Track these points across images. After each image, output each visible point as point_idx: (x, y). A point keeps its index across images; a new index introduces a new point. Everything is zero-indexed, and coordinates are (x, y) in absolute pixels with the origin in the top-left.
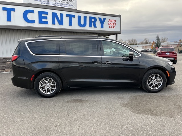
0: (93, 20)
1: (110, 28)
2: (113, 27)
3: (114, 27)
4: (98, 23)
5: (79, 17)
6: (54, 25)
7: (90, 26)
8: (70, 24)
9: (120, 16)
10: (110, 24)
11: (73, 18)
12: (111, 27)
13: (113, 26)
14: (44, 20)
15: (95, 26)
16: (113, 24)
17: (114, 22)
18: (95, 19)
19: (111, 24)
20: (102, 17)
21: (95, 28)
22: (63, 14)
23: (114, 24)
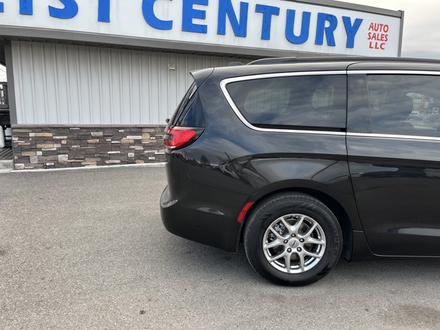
0: (327, 24)
1: (370, 47)
2: (379, 46)
3: (383, 46)
4: (340, 34)
5: (291, 15)
6: (221, 37)
7: (319, 41)
8: (266, 34)
9: (400, 15)
10: (371, 35)
11: (273, 17)
12: (373, 45)
13: (379, 43)
14: (196, 21)
15: (331, 43)
16: (380, 38)
17: (383, 32)
18: (333, 19)
19: (374, 37)
20: (353, 16)
21: (331, 48)
22: (247, 4)
23: (384, 38)
